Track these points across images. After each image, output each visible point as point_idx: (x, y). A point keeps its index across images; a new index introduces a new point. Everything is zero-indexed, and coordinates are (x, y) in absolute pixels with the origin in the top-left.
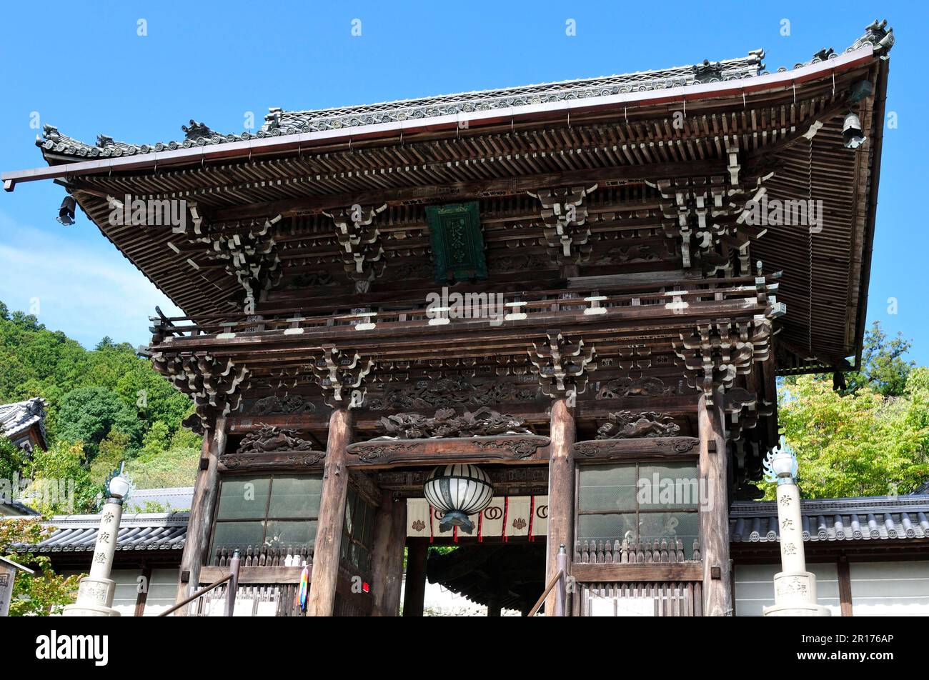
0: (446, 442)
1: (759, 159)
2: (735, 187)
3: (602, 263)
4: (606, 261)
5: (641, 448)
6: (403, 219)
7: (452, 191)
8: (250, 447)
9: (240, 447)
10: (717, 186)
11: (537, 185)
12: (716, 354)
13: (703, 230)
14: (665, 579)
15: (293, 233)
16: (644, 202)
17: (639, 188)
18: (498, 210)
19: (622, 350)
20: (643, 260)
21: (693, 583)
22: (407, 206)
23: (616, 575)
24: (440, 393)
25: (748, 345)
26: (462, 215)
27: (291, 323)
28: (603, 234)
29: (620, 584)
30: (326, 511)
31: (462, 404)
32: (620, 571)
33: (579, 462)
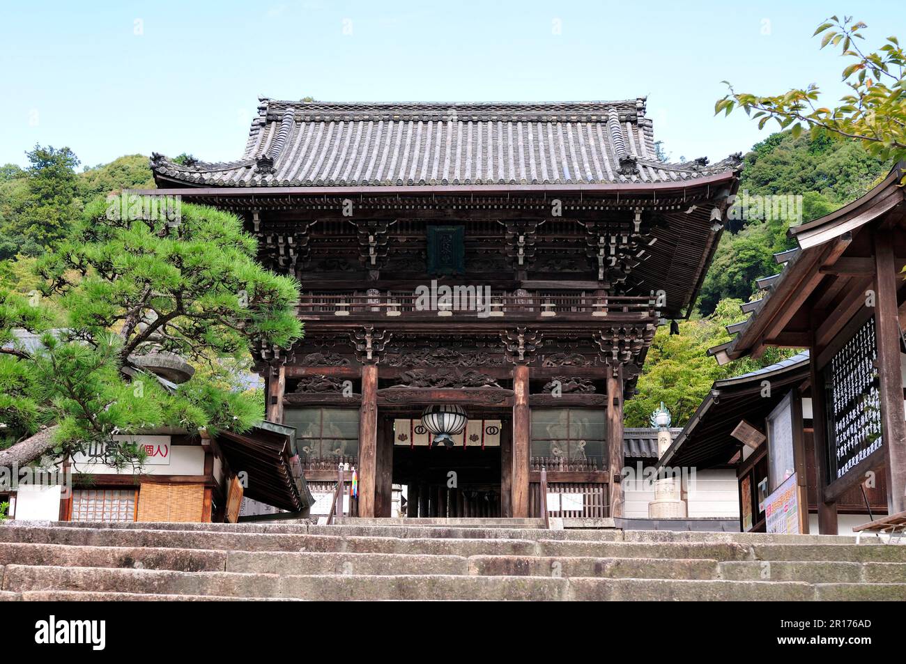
0: (445, 391)
1: (654, 217)
2: (637, 233)
3: (543, 270)
4: (545, 269)
5: (572, 400)
6: (407, 230)
7: (445, 215)
8: (305, 389)
9: (297, 388)
10: (625, 230)
11: (505, 217)
12: (621, 344)
13: (612, 256)
14: (586, 481)
15: (325, 233)
16: (575, 233)
17: (572, 224)
18: (475, 229)
19: (560, 336)
20: (570, 271)
21: (603, 484)
22: (410, 222)
23: (556, 479)
24: (438, 357)
25: (642, 340)
26: (451, 232)
27: (339, 307)
28: (543, 250)
29: (559, 484)
30: (367, 434)
31: (454, 365)
32: (559, 476)
33: (533, 406)
